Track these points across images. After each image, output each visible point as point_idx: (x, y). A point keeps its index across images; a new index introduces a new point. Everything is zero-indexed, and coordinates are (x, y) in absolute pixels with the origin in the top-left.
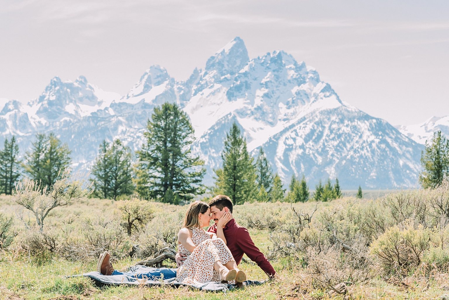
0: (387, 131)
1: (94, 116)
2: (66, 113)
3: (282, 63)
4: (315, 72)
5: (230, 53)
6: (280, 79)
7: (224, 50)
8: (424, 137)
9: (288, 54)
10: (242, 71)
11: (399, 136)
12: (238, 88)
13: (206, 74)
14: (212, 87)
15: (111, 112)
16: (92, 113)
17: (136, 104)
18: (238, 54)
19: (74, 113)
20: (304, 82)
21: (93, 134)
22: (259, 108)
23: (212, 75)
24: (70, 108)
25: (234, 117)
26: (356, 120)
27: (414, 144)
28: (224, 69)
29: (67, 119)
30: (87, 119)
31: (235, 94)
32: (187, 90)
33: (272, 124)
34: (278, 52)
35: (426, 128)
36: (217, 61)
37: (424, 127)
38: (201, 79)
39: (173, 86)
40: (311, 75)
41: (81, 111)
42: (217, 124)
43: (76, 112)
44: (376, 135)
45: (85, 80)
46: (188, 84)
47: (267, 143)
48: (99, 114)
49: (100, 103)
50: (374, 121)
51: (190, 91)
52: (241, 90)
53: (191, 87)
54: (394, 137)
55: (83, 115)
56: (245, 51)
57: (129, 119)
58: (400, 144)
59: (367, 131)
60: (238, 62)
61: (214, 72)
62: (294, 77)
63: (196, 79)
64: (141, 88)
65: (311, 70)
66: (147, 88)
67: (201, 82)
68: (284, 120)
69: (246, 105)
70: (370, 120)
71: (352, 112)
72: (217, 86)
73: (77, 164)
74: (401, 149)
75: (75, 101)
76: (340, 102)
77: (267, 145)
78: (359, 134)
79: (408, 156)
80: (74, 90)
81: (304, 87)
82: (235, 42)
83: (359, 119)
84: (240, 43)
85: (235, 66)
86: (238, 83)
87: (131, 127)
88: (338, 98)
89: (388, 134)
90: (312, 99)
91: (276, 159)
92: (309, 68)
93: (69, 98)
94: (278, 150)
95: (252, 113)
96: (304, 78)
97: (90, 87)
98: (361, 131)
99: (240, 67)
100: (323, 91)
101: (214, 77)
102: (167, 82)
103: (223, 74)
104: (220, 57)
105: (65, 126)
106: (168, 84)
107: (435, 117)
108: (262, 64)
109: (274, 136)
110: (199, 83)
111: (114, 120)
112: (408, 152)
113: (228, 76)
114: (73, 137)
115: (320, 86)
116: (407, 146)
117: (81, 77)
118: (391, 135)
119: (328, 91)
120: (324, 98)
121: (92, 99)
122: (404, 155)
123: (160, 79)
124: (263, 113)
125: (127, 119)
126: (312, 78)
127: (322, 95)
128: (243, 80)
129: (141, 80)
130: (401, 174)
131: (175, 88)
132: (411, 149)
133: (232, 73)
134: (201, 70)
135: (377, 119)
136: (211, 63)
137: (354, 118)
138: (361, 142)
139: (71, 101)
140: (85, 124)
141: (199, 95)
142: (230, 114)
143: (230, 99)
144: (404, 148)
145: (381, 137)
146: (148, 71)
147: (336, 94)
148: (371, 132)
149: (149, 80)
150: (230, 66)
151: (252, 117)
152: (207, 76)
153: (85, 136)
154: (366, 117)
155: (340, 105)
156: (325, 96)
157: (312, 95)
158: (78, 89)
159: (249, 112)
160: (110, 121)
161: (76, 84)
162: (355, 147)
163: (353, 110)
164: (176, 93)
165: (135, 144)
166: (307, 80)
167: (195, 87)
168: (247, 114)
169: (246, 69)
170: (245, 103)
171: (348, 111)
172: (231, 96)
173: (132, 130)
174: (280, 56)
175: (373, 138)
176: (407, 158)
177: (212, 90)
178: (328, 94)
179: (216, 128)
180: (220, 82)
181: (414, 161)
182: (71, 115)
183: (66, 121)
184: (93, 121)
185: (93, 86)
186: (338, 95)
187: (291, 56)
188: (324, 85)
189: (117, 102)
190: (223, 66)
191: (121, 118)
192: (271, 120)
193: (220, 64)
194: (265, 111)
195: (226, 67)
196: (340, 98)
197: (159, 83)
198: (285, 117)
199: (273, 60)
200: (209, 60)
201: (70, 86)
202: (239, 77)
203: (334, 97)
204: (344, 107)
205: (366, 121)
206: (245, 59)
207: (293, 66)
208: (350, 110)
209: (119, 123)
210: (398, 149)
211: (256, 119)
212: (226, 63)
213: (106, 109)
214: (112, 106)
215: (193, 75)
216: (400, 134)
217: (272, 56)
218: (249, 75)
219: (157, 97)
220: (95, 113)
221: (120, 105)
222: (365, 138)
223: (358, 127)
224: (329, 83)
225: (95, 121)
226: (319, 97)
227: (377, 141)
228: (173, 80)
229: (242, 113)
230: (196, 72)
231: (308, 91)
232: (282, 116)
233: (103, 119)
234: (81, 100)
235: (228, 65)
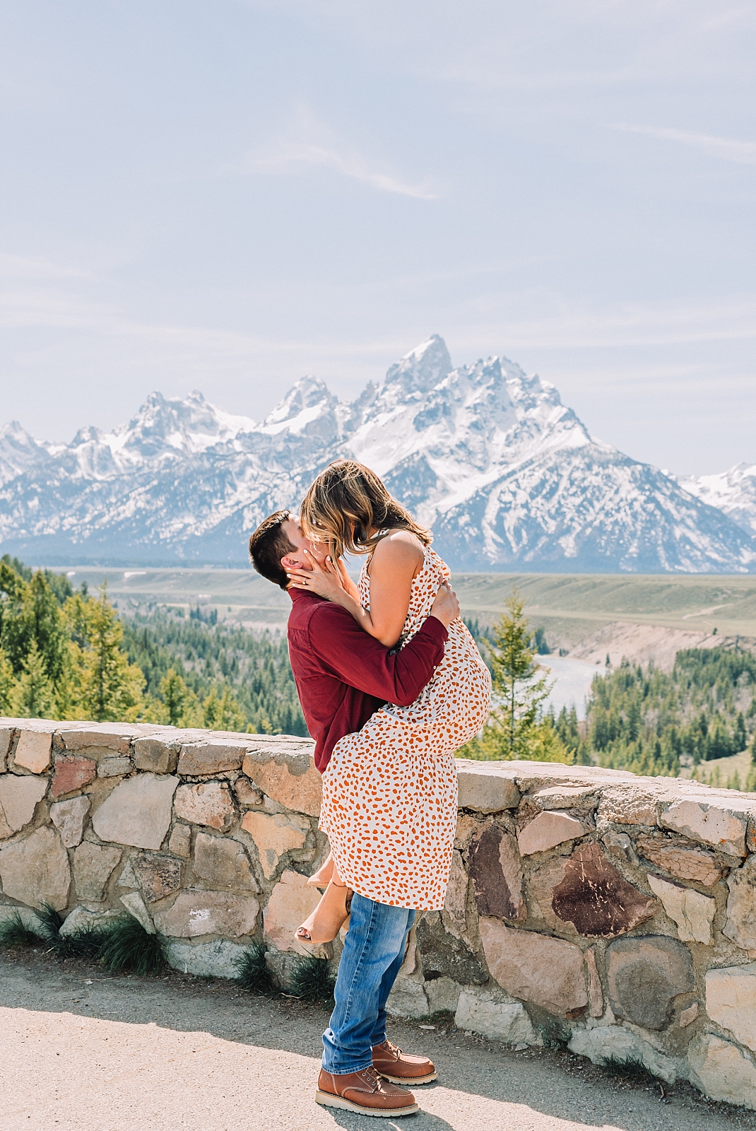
0: (658, 484)
1: (211, 453)
2: (170, 448)
3: (500, 375)
4: (553, 391)
5: (423, 360)
6: (497, 401)
7: (414, 354)
8: (725, 494)
9: (513, 362)
10: (439, 387)
11: (677, 492)
12: (432, 414)
13: (385, 390)
14: (391, 410)
15: (237, 446)
16: (207, 449)
17: (275, 436)
18: (436, 360)
19: (180, 447)
20: (534, 406)
21: (207, 480)
22: (462, 445)
23: (393, 392)
24: (175, 439)
25: (423, 458)
26: (611, 466)
27: (699, 505)
28: (413, 383)
29: (170, 455)
30: (199, 456)
31: (426, 423)
32: (355, 414)
33: (481, 469)
34: (495, 358)
35: (729, 480)
36: (403, 371)
37: (726, 479)
38: (377, 398)
39: (333, 409)
40: (545, 395)
41: (193, 444)
42: (397, 468)
43: (185, 446)
44: (641, 489)
45: (202, 397)
46: (355, 406)
47: (472, 498)
48: (218, 449)
49: (222, 433)
50: (639, 467)
51: (359, 417)
52: (437, 416)
53: (361, 410)
54: (668, 493)
55: (194, 450)
56: (447, 356)
57: (264, 458)
58: (677, 504)
59: (627, 483)
60: (436, 373)
61: (396, 388)
62: (519, 398)
63: (369, 397)
64: (286, 410)
65: (547, 388)
66: (294, 410)
67: (376, 402)
68: (501, 464)
69: (442, 440)
70: (633, 467)
71: (606, 453)
72: (400, 409)
73: (181, 526)
74: (679, 512)
75: (184, 430)
76: (588, 437)
77: (471, 502)
78: (615, 488)
79: (689, 522)
80: (183, 412)
81: (534, 413)
82: (431, 342)
83: (616, 464)
84: (439, 344)
85: (431, 379)
86: (432, 405)
87: (266, 470)
88: (585, 430)
89: (659, 489)
90: (545, 432)
91: (484, 523)
92: (545, 384)
93: (175, 424)
94: (487, 510)
95: (452, 452)
96: (534, 400)
97: (209, 408)
98: (618, 482)
99: (438, 381)
100: (561, 420)
101: (396, 395)
102: (324, 402)
103: (410, 391)
104: (408, 365)
105: (166, 467)
106: (325, 406)
107: (744, 463)
108: (470, 377)
109: (483, 489)
110: (373, 405)
111: (240, 458)
112: (690, 516)
113: (418, 394)
114: (176, 483)
115: (558, 412)
116: (688, 508)
117: (194, 392)
118: (665, 490)
119: (570, 419)
120: (564, 431)
121: (210, 425)
122: (683, 521)
123: (314, 397)
124: (470, 453)
125: (261, 458)
126: (547, 400)
127: (561, 425)
128: (440, 400)
129: (286, 398)
130: (677, 551)
131: (337, 410)
132: (694, 513)
133: (423, 390)
134: (378, 385)
135: (644, 465)
136: (394, 373)
137: (608, 462)
138: (617, 499)
139: (178, 429)
140: (196, 464)
141: (371, 424)
142: (417, 453)
143: (418, 429)
144: (684, 510)
145: (648, 493)
146: (297, 384)
147: (583, 425)
148: (633, 485)
149: (298, 398)
150: (423, 379)
151: (452, 457)
152: (387, 393)
153: (195, 483)
154: (628, 462)
155: (588, 441)
156: (565, 428)
157: (546, 426)
158: (189, 410)
159: (447, 450)
160: (233, 461)
161: (187, 403)
162: (606, 508)
163: (608, 451)
164: (338, 420)
165: (269, 497)
166: (539, 403)
167: (367, 411)
168: (443, 454)
169: (445, 383)
170: (441, 437)
171: (600, 453)
172: (420, 424)
173: (267, 475)
174: (497, 365)
175: (635, 493)
176: (688, 527)
177: (391, 415)
178: (569, 424)
179: (395, 474)
180: (405, 403)
181: (699, 532)
182: (176, 451)
183: (167, 459)
184: (208, 460)
185: (212, 406)
186: (586, 426)
187: (517, 365)
188: (565, 410)
189: (247, 431)
190: (411, 378)
191: (250, 456)
192: (480, 464)
193: (408, 375)
194: (471, 449)
195: (416, 381)
196: (589, 432)
197: (312, 404)
198: (502, 460)
199: (488, 372)
200: (391, 370)
201: (177, 406)
202: (434, 397)
203: (578, 430)
204: (593, 446)
205: (626, 468)
206: (446, 368)
207: (517, 380)
208: (602, 450)
209: (248, 463)
210: (674, 512)
211: (458, 461)
212: (415, 375)
213: (230, 441)
214: (239, 437)
215: (365, 392)
216: (679, 488)
217: (485, 364)
218: (449, 394)
219: (308, 424)
220: (212, 448)
221: (251, 436)
222: (622, 494)
223: (614, 476)
224: (572, 408)
225: (212, 460)
226: (556, 430)
227: (642, 498)
228: (335, 399)
229: (436, 452)
230: (370, 386)
231: (539, 421)
232: (497, 458)
233: (223, 457)
234: (194, 427)
235: (419, 378)
